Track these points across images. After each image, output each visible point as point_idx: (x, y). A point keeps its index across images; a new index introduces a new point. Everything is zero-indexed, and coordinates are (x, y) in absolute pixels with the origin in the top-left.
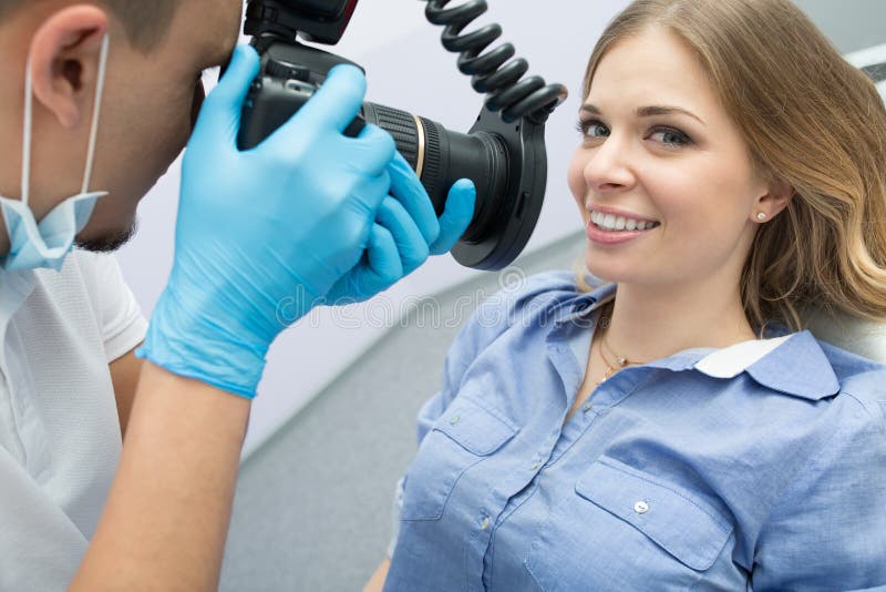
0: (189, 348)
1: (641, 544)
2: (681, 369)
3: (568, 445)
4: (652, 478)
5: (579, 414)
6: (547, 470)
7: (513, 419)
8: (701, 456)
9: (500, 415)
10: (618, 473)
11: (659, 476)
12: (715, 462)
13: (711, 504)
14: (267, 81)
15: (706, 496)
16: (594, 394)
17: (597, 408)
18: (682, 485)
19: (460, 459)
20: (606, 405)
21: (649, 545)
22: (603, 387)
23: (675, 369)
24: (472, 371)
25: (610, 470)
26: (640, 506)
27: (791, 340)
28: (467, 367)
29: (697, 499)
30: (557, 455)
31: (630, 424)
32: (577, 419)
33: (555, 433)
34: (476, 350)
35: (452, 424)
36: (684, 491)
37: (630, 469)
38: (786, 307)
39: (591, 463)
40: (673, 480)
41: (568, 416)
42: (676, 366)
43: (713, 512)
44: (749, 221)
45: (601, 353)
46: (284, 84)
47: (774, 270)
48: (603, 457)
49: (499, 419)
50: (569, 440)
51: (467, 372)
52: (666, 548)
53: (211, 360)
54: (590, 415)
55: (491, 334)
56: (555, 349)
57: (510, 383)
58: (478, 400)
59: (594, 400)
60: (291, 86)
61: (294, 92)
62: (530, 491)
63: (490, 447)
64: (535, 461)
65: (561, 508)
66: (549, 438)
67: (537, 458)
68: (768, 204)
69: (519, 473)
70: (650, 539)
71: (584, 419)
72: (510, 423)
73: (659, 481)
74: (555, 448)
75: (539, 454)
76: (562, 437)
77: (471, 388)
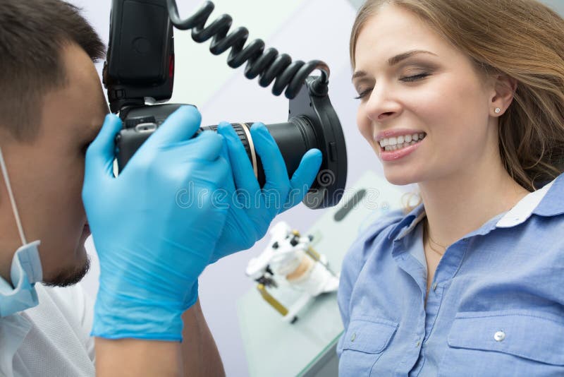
0: (116, 318)
1: (512, 362)
2: (487, 232)
3: (434, 319)
4: (498, 313)
5: (432, 294)
6: (426, 343)
7: (392, 319)
8: (525, 278)
9: (381, 320)
10: (473, 320)
11: (502, 309)
12: (538, 276)
13: (549, 312)
14: (124, 132)
15: (543, 309)
16: (436, 276)
17: (441, 285)
18: (522, 307)
19: (365, 361)
20: (447, 280)
21: (519, 362)
22: (440, 268)
23: (483, 234)
24: (354, 301)
25: (467, 320)
26: (498, 336)
27: (555, 182)
28: (349, 300)
29: (537, 312)
30: (429, 329)
31: (467, 283)
32: (432, 299)
33: (422, 315)
34: (351, 286)
35: (352, 341)
36: (525, 311)
37: (481, 314)
38: (543, 167)
39: (452, 322)
40: (514, 307)
41: (426, 300)
42: (483, 231)
43: (554, 317)
44: (490, 117)
45: (432, 249)
46: (135, 130)
47: (523, 147)
48: (459, 314)
49: (382, 323)
50: (433, 315)
51: (351, 302)
52: (531, 358)
53: (135, 322)
54: (439, 291)
55: (356, 271)
56: (400, 259)
57: (380, 296)
58: (363, 318)
59: (437, 280)
60: (140, 128)
61: (142, 131)
62: (421, 363)
63: (382, 345)
64: (417, 340)
65: (444, 363)
66: (420, 320)
67: (417, 337)
68: (499, 102)
69: (409, 353)
70: (516, 357)
71: (437, 296)
72: (390, 322)
73: (504, 312)
74: (426, 325)
75: (418, 334)
76: (428, 316)
77: (357, 312)
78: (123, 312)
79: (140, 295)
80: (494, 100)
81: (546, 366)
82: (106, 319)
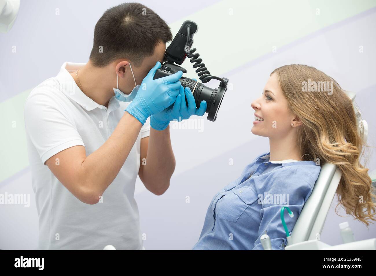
14: (159, 69)
44: (291, 126)
78: (135, 109)
79: (141, 109)
80: (294, 120)
81: (243, 203)
82: (131, 109)
